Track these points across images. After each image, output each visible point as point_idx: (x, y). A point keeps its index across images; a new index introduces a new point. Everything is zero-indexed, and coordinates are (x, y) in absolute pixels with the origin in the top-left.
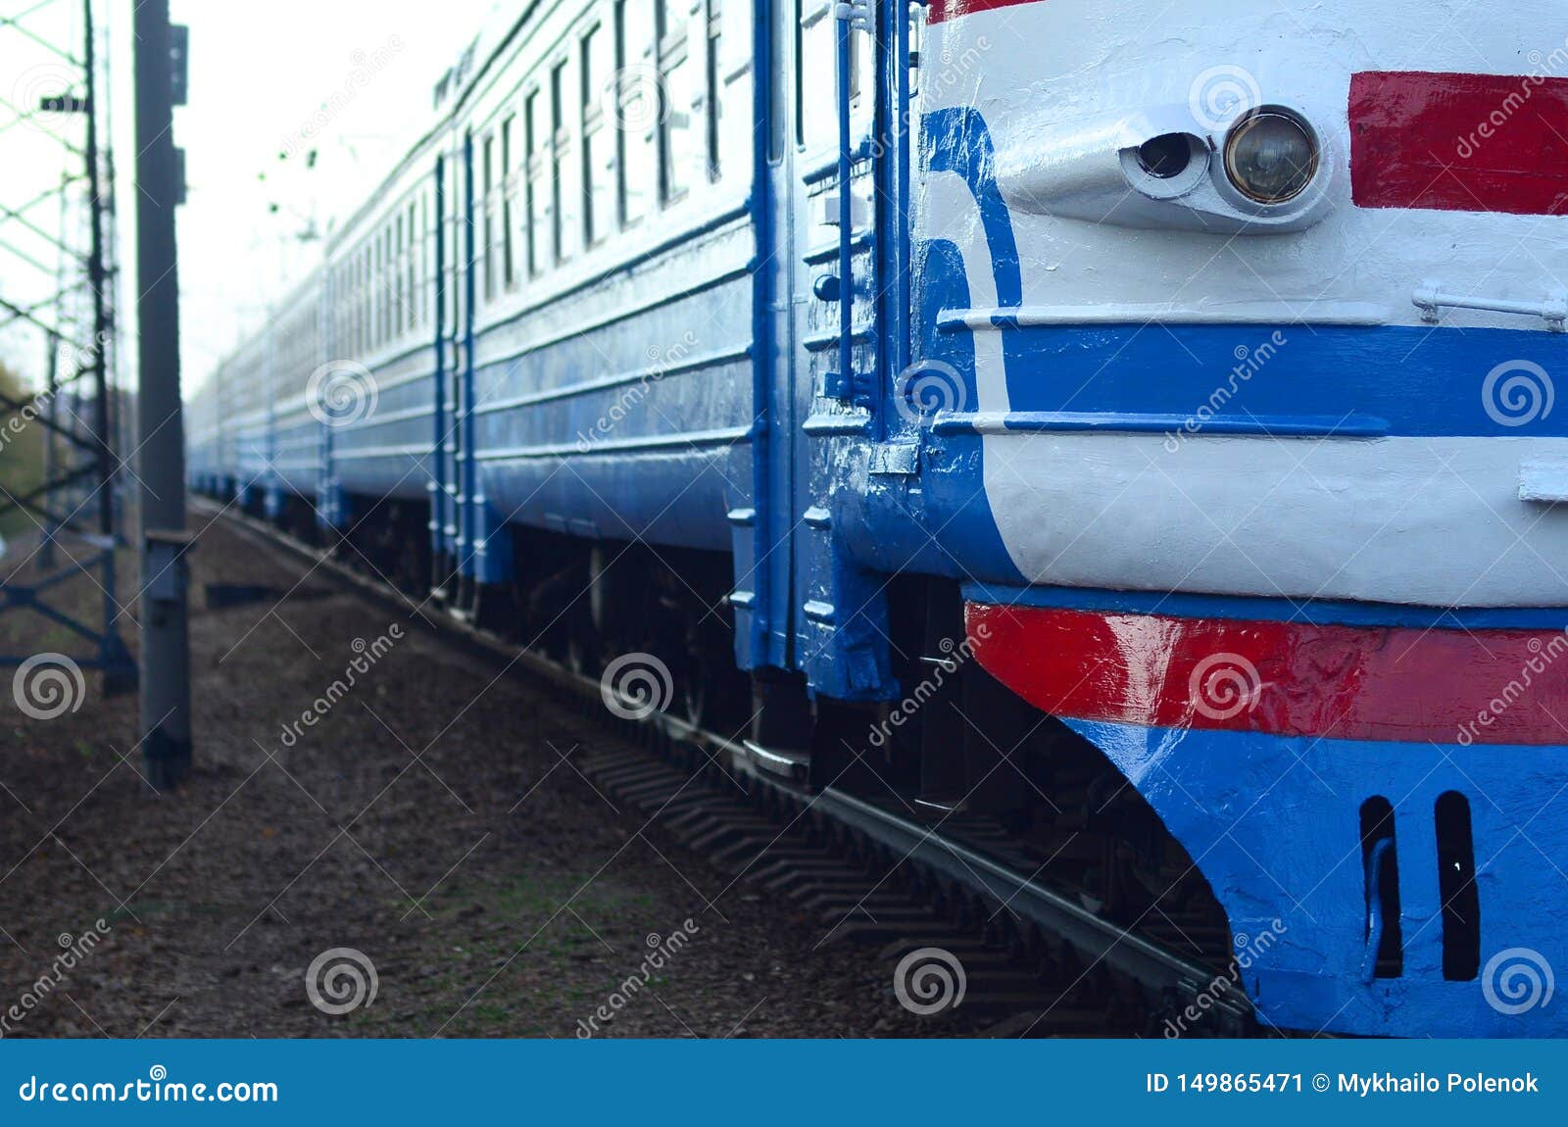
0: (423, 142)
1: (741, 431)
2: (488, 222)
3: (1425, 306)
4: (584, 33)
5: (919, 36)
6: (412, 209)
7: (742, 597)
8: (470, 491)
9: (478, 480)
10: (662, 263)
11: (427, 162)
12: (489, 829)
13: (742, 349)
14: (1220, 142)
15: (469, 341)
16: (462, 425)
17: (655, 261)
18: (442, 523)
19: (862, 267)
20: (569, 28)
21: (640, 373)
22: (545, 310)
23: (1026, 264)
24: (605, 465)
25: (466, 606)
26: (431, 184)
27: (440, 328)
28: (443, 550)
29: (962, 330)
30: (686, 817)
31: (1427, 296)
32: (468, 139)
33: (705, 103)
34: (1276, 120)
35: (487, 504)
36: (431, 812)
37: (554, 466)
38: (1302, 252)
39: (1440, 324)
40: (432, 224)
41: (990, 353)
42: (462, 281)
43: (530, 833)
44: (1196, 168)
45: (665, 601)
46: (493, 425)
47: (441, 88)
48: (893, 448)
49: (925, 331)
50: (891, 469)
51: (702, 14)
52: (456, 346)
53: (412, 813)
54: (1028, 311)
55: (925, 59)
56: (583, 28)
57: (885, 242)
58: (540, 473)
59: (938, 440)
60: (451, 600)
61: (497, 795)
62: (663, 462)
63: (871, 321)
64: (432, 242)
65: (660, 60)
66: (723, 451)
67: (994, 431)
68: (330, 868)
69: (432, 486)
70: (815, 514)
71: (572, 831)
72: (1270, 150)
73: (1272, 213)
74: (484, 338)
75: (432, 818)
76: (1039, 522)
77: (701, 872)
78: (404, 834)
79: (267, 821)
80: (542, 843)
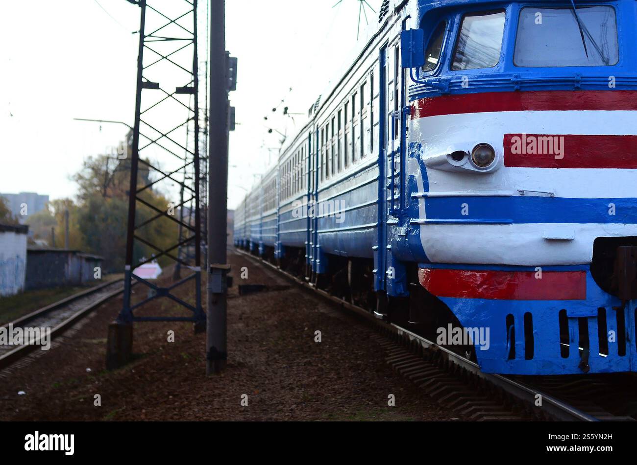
0: (305, 127)
1: (375, 224)
2: (322, 156)
3: (521, 192)
4: (346, 103)
5: (408, 123)
6: (302, 149)
7: (375, 271)
8: (316, 244)
9: (318, 240)
10: (361, 175)
11: (306, 135)
12: (347, 389)
13: (375, 201)
14: (471, 152)
15: (317, 194)
16: (314, 221)
17: (359, 174)
18: (309, 255)
19: (397, 181)
20: (342, 101)
21: (355, 207)
22: (335, 186)
23: (430, 182)
24: (348, 234)
25: (313, 282)
26: (307, 142)
27: (309, 190)
28: (309, 264)
29: (416, 198)
30: (428, 383)
31: (521, 189)
32: (318, 128)
33: (370, 130)
34: (484, 147)
35: (320, 247)
36: (323, 382)
37: (337, 234)
38: (493, 179)
39: (525, 196)
40: (307, 156)
41: (422, 204)
42: (315, 174)
43: (363, 390)
44: (465, 159)
45: (365, 275)
46: (321, 222)
47: (310, 111)
48: (402, 228)
49: (408, 199)
50: (402, 234)
51: (370, 105)
52: (313, 196)
53: (315, 382)
54: (430, 194)
55: (409, 129)
56: (345, 101)
57: (402, 174)
58: (333, 237)
59: (411, 226)
60: (310, 281)
61: (351, 374)
62: (360, 233)
63: (399, 195)
64: (307, 160)
65: (361, 116)
66: (372, 229)
67: (422, 224)
68: (281, 407)
69: (306, 243)
70: (389, 246)
71: (381, 389)
72: (483, 154)
73: (484, 169)
74: (320, 193)
75: (324, 384)
76: (433, 246)
77: (434, 407)
78: (312, 391)
79: (256, 387)
80: (369, 395)
